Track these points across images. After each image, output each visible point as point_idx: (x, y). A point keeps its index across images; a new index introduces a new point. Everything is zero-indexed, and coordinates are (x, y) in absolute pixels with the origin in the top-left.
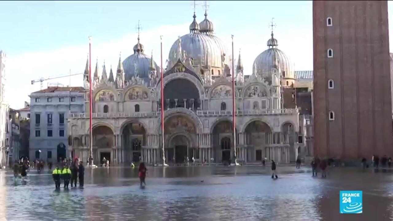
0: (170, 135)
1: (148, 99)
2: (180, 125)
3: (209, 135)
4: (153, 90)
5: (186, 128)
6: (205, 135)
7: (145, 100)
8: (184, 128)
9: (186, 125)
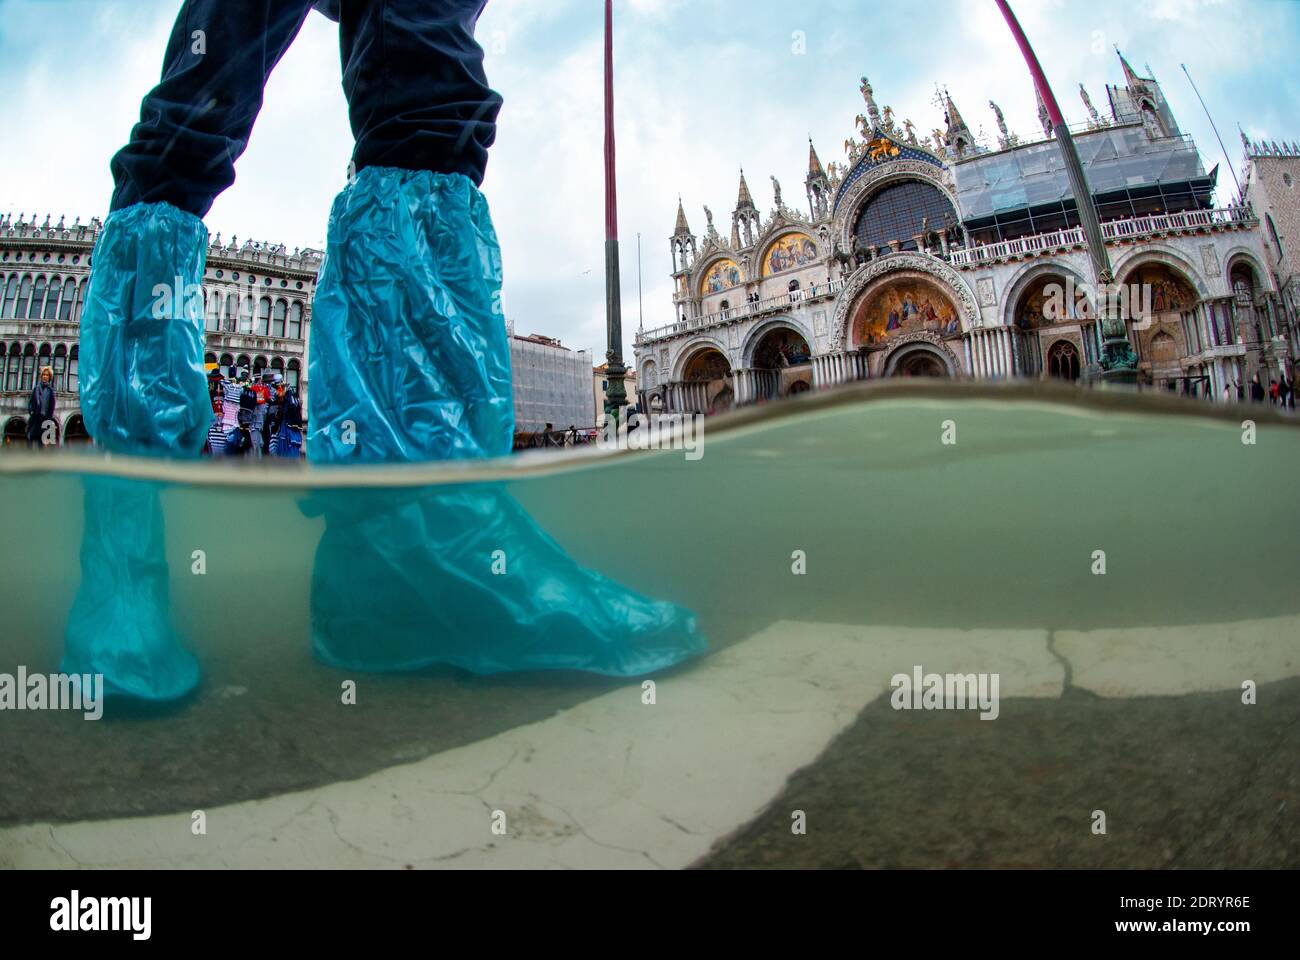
0: (886, 354)
1: (817, 261)
2: (911, 316)
3: (1001, 332)
4: (824, 228)
5: (932, 324)
6: (992, 332)
7: (812, 263)
8: (926, 324)
9: (932, 316)
